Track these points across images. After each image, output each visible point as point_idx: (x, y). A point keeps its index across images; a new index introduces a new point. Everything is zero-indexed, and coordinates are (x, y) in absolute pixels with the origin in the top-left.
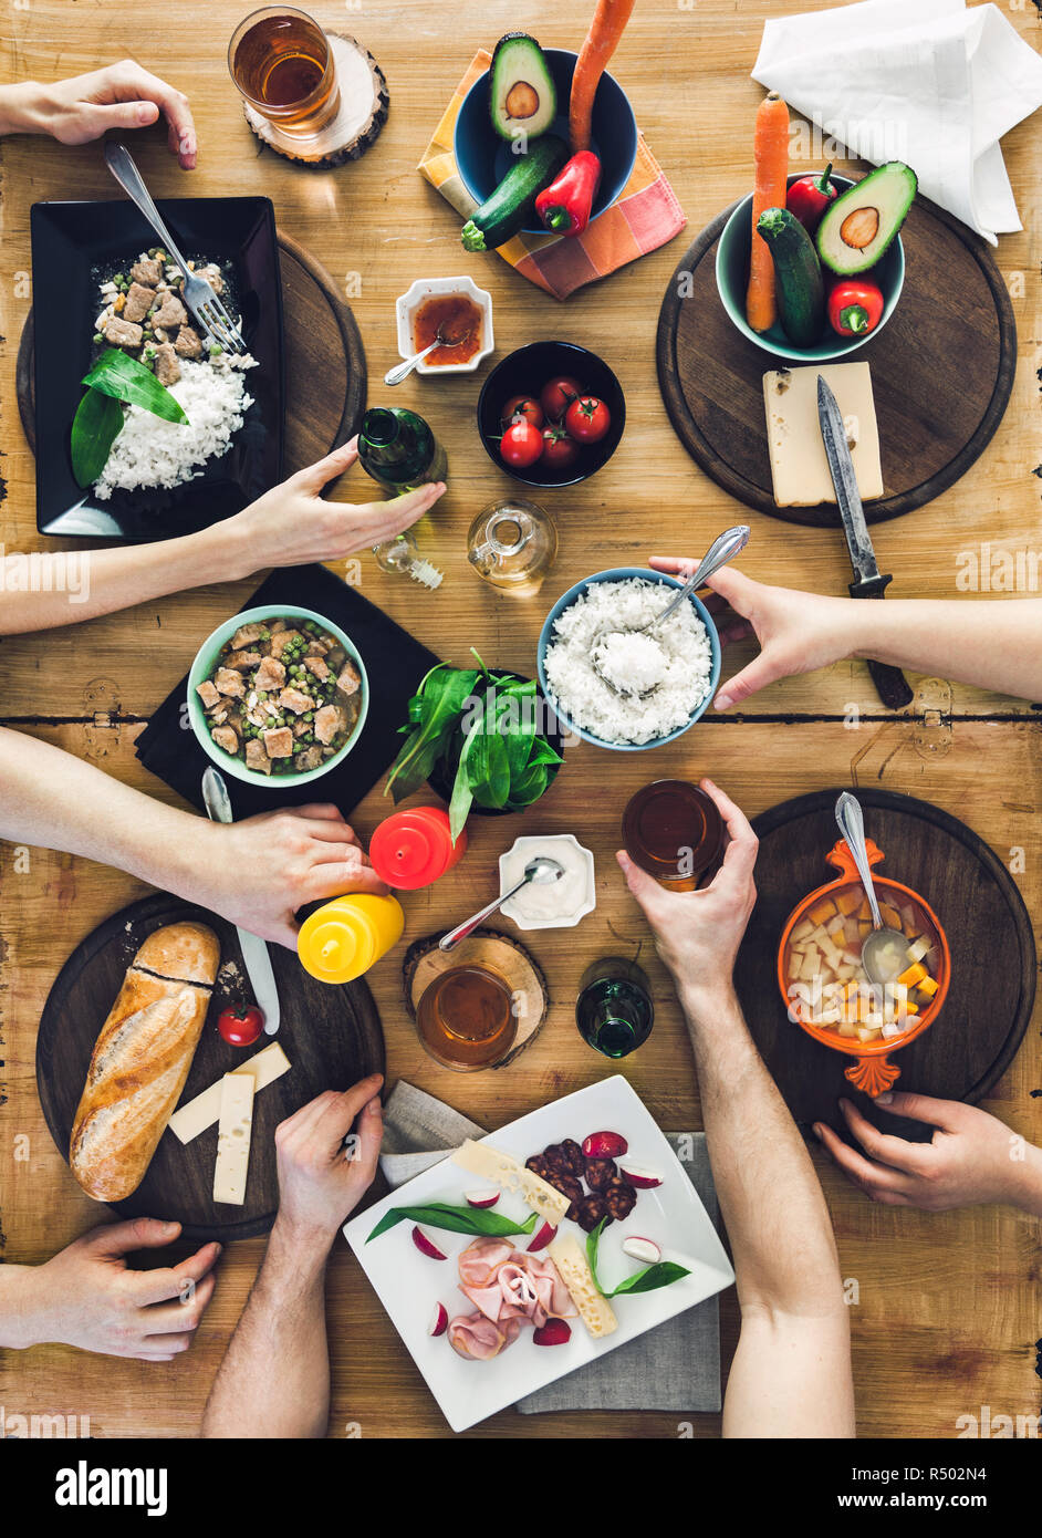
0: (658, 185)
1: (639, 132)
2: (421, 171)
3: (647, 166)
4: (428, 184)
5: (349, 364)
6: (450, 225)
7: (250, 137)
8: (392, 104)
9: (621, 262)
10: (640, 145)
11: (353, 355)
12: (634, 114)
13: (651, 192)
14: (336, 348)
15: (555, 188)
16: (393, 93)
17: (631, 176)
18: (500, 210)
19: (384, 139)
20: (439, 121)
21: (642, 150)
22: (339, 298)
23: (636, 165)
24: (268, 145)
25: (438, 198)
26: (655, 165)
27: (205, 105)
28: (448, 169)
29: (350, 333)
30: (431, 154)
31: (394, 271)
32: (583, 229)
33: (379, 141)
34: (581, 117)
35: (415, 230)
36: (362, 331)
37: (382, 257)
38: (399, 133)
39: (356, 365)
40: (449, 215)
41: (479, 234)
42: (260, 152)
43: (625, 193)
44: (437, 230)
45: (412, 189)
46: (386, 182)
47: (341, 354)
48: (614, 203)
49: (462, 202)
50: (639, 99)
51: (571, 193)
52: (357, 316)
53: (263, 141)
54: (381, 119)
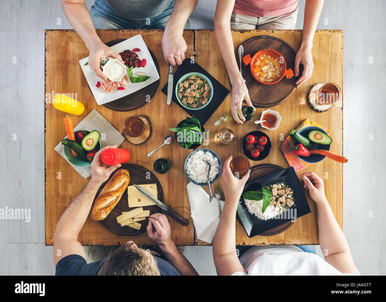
0: (303, 167)
1: (313, 164)
2: (306, 119)
3: (306, 165)
4: (304, 121)
5: (268, 104)
6: (295, 125)
7: (314, 84)
8: (320, 113)
9: (288, 160)
10: (311, 164)
11: (269, 105)
12: (317, 163)
13: (301, 166)
14: (271, 102)
15: (303, 148)
16: (322, 113)
17: (304, 162)
18: (298, 137)
19: (313, 111)
20: (316, 123)
21: (310, 164)
22: (281, 102)
23: (307, 163)
24: (312, 88)
25: (301, 123)
26: (307, 167)
27: (320, 75)
28: (307, 125)
29: (273, 104)
30: (310, 121)
31: (286, 113)
32: (294, 153)
33: (313, 110)
34: (317, 152)
35: (294, 118)
36: (274, 107)
37: (289, 111)
38: (314, 115)
39: (267, 106)
40: (297, 125)
41: (293, 133)
42: (311, 86)
43: (301, 160)
44: (294, 122)
45: (303, 117)
46: (304, 112)
47: (269, 103)
48: (299, 158)
49: (300, 128)
50: (320, 164)
51: (301, 151)
52: (277, 106)
53: (313, 87)
54: (317, 111)
